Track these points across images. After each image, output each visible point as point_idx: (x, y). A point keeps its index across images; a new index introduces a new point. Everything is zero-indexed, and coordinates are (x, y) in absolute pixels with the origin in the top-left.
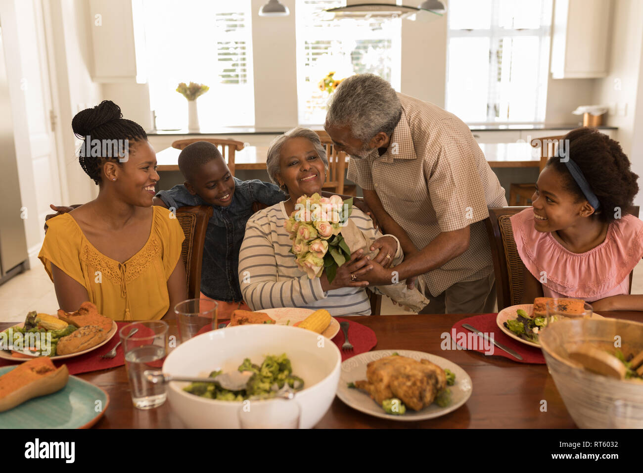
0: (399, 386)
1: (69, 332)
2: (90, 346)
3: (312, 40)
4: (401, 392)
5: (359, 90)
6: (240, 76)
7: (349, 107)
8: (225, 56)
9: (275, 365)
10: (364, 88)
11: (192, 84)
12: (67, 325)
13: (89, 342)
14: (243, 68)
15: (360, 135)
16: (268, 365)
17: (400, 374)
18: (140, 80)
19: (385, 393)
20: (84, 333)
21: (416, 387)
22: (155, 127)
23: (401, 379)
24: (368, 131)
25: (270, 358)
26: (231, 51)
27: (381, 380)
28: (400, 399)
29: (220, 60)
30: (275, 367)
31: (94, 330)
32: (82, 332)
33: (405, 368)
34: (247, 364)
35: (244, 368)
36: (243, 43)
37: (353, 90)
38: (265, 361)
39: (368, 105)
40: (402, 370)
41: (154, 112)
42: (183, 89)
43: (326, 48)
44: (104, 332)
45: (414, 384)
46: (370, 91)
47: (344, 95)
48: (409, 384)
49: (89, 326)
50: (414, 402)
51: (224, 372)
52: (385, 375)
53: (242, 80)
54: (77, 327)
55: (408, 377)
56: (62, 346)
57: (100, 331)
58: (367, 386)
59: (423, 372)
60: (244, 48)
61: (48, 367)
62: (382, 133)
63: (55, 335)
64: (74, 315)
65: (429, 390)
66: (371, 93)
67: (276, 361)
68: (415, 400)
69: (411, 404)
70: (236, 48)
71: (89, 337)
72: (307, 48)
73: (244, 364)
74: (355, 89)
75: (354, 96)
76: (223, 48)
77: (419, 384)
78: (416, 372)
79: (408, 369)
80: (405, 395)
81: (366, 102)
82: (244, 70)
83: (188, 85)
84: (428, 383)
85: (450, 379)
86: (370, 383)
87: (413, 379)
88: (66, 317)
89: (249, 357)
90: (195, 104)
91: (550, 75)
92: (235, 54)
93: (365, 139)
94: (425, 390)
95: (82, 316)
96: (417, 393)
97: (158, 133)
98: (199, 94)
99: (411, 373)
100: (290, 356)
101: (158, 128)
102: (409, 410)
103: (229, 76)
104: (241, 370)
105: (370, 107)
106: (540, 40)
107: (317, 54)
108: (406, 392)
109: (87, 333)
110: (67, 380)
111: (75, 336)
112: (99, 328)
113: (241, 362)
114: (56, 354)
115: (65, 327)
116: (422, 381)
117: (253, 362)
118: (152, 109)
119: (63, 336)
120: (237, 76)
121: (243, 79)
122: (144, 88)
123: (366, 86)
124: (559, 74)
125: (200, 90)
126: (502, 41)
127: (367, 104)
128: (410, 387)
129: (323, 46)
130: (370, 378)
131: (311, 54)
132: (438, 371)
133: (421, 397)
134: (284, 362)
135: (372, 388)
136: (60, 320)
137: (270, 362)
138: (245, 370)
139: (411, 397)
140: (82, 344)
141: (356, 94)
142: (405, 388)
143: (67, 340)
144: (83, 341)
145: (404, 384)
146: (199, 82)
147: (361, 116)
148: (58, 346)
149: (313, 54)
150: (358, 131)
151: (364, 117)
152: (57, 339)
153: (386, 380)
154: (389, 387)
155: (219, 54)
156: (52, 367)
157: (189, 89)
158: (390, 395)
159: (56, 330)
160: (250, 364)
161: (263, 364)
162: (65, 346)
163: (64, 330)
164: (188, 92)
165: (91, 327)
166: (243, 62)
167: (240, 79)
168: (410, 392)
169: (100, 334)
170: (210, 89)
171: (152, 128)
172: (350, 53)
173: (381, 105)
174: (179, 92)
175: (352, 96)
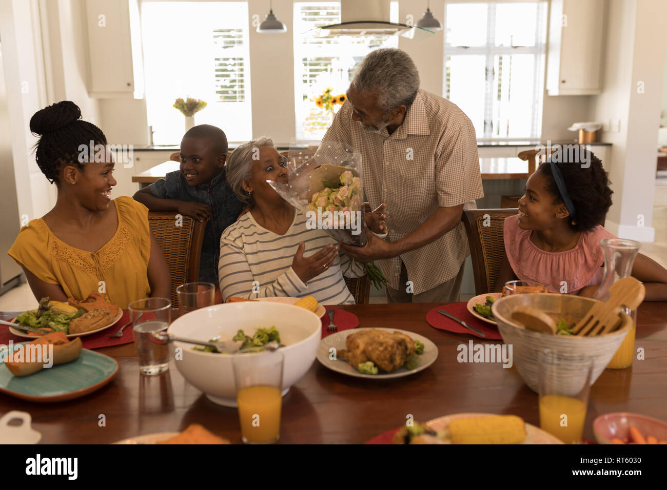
0: (373, 350)
1: (79, 315)
2: (99, 327)
3: (311, 57)
4: (374, 356)
5: (389, 61)
6: (237, 92)
7: (378, 77)
8: (222, 72)
9: (265, 335)
10: (393, 60)
11: (189, 100)
12: (77, 310)
13: (98, 323)
14: (241, 84)
15: (384, 105)
16: (259, 336)
17: (374, 341)
18: (137, 95)
19: (361, 357)
20: (94, 315)
21: (387, 352)
22: (152, 143)
23: (374, 346)
24: (393, 102)
25: (260, 330)
26: (229, 68)
27: (358, 347)
28: (373, 361)
29: (217, 76)
30: (265, 337)
31: (102, 313)
32: (92, 314)
33: (379, 337)
34: (241, 334)
35: (238, 338)
36: (241, 59)
37: (382, 61)
38: (256, 333)
39: (396, 77)
40: (376, 339)
41: (151, 127)
42: (180, 105)
43: (326, 65)
44: (111, 315)
45: (386, 349)
46: (398, 63)
47: (373, 65)
48: (381, 349)
49: (97, 310)
50: (385, 364)
51: (220, 341)
52: (361, 343)
53: (239, 96)
54: (86, 311)
55: (381, 344)
56: (74, 326)
57: (108, 314)
58: (346, 354)
59: (394, 339)
60: (241, 64)
61: (63, 340)
62: (403, 106)
63: (67, 318)
64: (82, 302)
65: (399, 355)
66: (400, 66)
67: (266, 333)
68: (386, 362)
69: (383, 366)
70: (235, 65)
71: (99, 318)
72: (306, 65)
73: (238, 335)
74: (385, 60)
75: (383, 67)
76: (221, 65)
77: (389, 349)
78: (387, 340)
79: (381, 337)
80: (377, 358)
81: (395, 73)
82: (242, 86)
83: (185, 101)
84: (398, 348)
85: (419, 348)
86: (349, 351)
87: (385, 345)
88: (76, 303)
89: (242, 329)
90: (193, 119)
91: (546, 92)
92: (232, 71)
93: (387, 110)
94: (395, 354)
95: (90, 304)
96: (388, 356)
97: (155, 148)
98: (196, 109)
99: (383, 341)
100: (278, 328)
101: (155, 144)
102: (381, 371)
103: (227, 92)
104: (235, 340)
105: (398, 79)
106: (536, 57)
107: (317, 70)
108: (378, 355)
109: (96, 315)
110: (80, 352)
111: (86, 317)
112: (107, 312)
113: (235, 334)
114: (68, 333)
115: (75, 312)
116: (392, 347)
117: (246, 333)
118: (149, 125)
119: (74, 318)
120: (235, 92)
121: (241, 95)
122: (141, 103)
123: (394, 59)
124: (554, 91)
125: (198, 106)
126: (501, 58)
127: (396, 75)
128: (382, 352)
129: (322, 62)
130: (349, 347)
131: (308, 70)
132: (408, 340)
133: (392, 360)
134: (274, 333)
135: (350, 354)
136: (70, 306)
137: (261, 333)
138: (239, 340)
139: (383, 360)
140: (92, 324)
141: (386, 65)
142: (377, 352)
143: (78, 321)
144: (93, 321)
145: (377, 349)
146: (196, 97)
147: (389, 85)
148: (70, 326)
149: (311, 70)
150: (384, 100)
151: (391, 87)
152: (69, 321)
153: (362, 347)
154: (364, 352)
155: (217, 70)
156: (67, 341)
157: (186, 104)
158: (365, 359)
159: (67, 314)
160: (243, 335)
161: (254, 336)
162: (76, 326)
163: (74, 314)
164: (186, 108)
165: (100, 310)
166: (240, 78)
167: (237, 95)
168: (382, 356)
169: (107, 317)
170: (207, 105)
171: (149, 144)
172: (348, 69)
173: (408, 77)
174: (177, 107)
175: (381, 66)
